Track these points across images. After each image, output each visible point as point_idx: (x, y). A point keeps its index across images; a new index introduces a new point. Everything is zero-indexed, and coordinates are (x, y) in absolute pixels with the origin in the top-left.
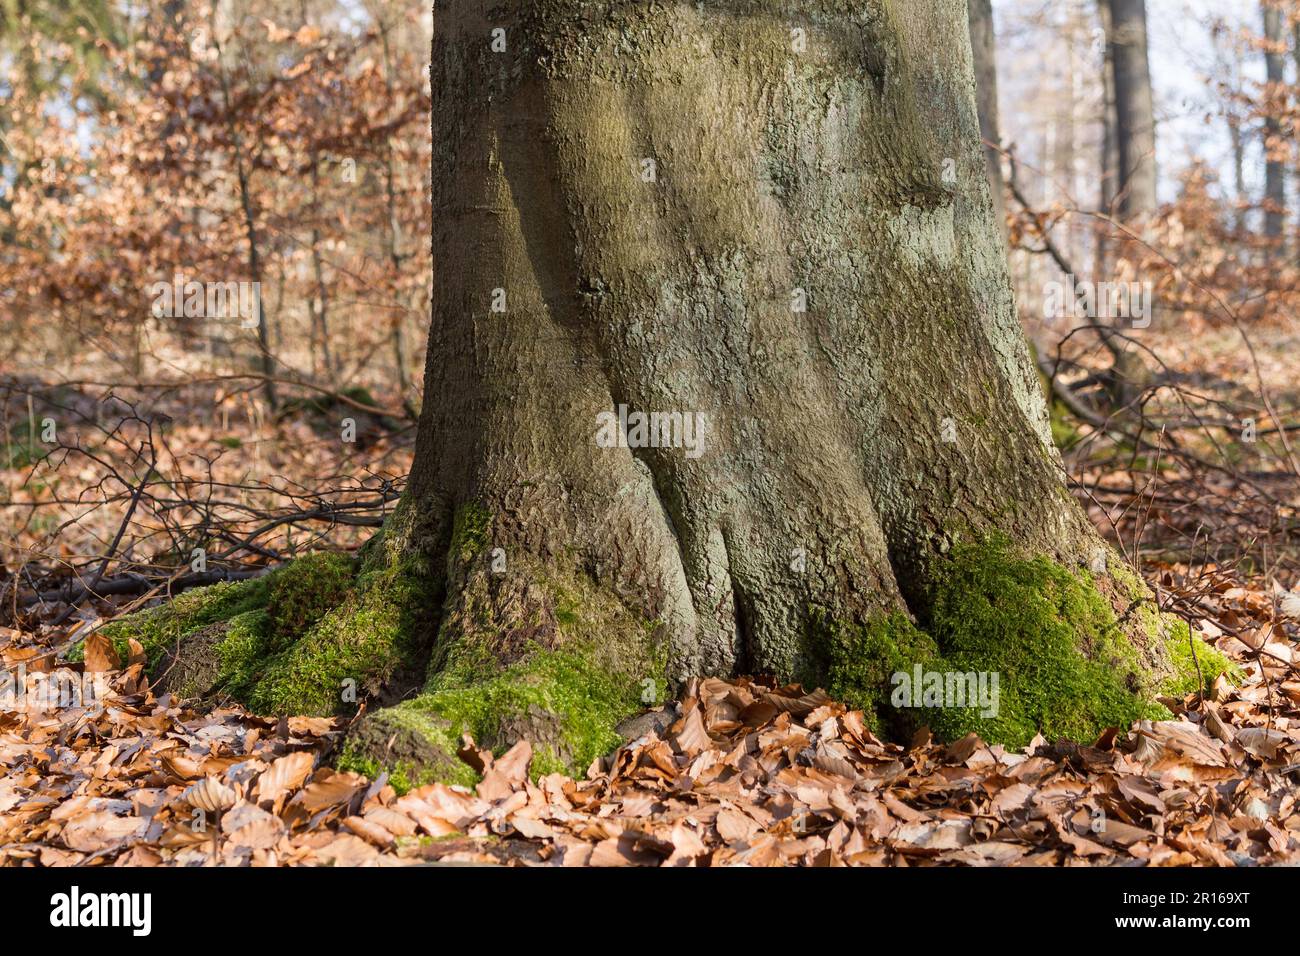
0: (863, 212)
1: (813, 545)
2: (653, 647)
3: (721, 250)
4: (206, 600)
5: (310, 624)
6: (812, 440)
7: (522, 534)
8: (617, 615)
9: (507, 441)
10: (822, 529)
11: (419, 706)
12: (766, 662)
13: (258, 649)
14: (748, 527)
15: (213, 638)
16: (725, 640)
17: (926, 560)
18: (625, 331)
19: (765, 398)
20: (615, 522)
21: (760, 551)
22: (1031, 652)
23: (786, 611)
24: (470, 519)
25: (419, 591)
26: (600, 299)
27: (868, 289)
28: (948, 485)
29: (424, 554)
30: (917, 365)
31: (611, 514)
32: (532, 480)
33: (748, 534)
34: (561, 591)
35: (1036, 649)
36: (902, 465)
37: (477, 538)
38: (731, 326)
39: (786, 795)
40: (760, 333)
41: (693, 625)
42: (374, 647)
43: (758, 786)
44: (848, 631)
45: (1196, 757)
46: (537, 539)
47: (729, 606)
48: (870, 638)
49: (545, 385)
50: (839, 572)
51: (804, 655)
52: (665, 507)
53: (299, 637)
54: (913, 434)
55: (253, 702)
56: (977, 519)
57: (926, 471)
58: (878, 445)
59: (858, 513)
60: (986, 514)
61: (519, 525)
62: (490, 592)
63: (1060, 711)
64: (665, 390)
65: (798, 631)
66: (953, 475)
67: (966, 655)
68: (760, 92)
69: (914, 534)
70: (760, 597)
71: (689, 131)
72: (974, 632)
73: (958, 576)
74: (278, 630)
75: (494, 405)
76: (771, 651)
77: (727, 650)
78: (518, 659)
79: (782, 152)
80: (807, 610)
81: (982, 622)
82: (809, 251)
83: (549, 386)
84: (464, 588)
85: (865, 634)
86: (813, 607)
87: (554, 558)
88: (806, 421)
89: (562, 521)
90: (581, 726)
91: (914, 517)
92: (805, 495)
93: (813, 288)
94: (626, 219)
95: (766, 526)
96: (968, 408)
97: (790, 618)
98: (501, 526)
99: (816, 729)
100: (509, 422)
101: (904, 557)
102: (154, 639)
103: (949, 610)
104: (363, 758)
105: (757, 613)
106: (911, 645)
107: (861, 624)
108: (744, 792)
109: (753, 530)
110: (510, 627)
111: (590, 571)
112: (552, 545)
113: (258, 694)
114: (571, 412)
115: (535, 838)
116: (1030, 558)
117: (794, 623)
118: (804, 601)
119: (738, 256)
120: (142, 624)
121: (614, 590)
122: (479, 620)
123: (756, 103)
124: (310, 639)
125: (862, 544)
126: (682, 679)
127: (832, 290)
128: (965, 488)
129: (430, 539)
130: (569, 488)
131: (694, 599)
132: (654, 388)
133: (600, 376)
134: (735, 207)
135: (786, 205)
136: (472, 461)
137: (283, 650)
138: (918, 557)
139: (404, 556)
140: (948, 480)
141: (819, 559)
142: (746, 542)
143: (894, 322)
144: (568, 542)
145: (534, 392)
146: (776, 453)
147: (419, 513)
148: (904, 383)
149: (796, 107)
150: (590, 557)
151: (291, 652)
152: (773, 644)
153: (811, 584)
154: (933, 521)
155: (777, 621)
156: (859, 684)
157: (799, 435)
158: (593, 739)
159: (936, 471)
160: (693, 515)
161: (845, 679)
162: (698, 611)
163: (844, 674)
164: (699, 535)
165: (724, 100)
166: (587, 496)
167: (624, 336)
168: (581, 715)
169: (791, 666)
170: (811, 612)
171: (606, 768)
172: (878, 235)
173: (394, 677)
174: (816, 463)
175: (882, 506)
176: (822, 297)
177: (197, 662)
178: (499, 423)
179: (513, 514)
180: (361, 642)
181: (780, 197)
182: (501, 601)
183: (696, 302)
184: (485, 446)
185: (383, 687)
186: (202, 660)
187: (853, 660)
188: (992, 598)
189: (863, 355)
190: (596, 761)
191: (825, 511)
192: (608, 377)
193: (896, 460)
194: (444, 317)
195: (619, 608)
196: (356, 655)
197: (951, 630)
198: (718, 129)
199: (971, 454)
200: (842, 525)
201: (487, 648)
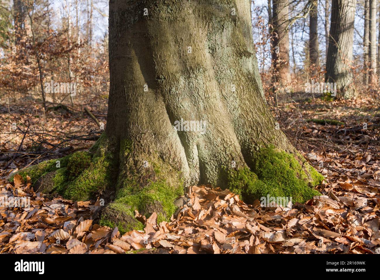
0: (233, 58)
1: (222, 149)
2: (180, 179)
3: (197, 68)
4: (48, 165)
5: (80, 173)
6: (221, 120)
7: (143, 148)
8: (170, 170)
9: (136, 121)
10: (225, 145)
11: (121, 202)
12: (209, 181)
13: (65, 180)
14: (204, 144)
15: (51, 176)
16: (197, 175)
17: (252, 153)
18: (170, 90)
19: (209, 109)
20: (168, 144)
21: (207, 151)
22: (284, 178)
23: (214, 167)
24: (126, 143)
25: (112, 163)
26: (163, 81)
27: (235, 79)
28: (257, 132)
29: (112, 153)
30: (248, 99)
31: (167, 141)
32: (144, 132)
33: (204, 146)
34: (155, 164)
35: (286, 177)
36: (245, 127)
37: (129, 149)
38: (200, 89)
39: (229, 224)
40: (207, 91)
41: (189, 171)
42: (100, 180)
43: (220, 221)
44: (233, 172)
45: (333, 206)
46: (147, 149)
47: (198, 166)
48: (239, 174)
49: (147, 105)
50: (230, 156)
51: (220, 179)
52: (180, 139)
53: (77, 176)
54: (248, 118)
55: (65, 196)
56: (266, 141)
57: (251, 128)
58: (238, 121)
59: (233, 140)
60: (268, 140)
61: (142, 145)
62: (134, 164)
63: (295, 194)
64: (182, 107)
65: (218, 172)
66: (259, 129)
67: (266, 179)
68: (206, 24)
69: (249, 145)
70: (207, 163)
71: (187, 34)
72: (268, 173)
73: (262, 157)
74: (71, 174)
75: (132, 111)
76: (210, 178)
77: (197, 177)
78: (146, 185)
79: (212, 41)
80: (221, 167)
81: (270, 170)
82: (219, 68)
83: (148, 106)
84: (126, 163)
85: (238, 174)
86: (222, 166)
87: (152, 154)
88: (219, 115)
89: (153, 144)
90: (167, 205)
91: (249, 141)
92: (220, 135)
93: (220, 78)
94: (170, 59)
95: (209, 144)
96: (261, 111)
97: (216, 169)
98: (136, 146)
99: (228, 201)
100: (136, 116)
101: (246, 151)
102: (34, 176)
103: (260, 166)
104: (108, 221)
105: (206, 168)
106: (251, 176)
107: (237, 171)
108: (216, 223)
109: (205, 145)
110: (142, 175)
111: (162, 158)
112: (151, 150)
113: (66, 193)
114: (155, 113)
115: (167, 247)
116: (280, 151)
117: (217, 170)
118: (220, 164)
119: (201, 69)
120: (30, 171)
121: (169, 163)
122: (132, 173)
123: (205, 27)
124: (81, 178)
125: (235, 148)
126: (186, 186)
127: (226, 79)
128: (262, 133)
129: (114, 148)
130: (155, 134)
131: (189, 164)
132: (179, 106)
133: (163, 103)
134: (200, 56)
135: (213, 56)
136: (126, 127)
137: (73, 181)
138: (250, 152)
139: (106, 153)
140: (257, 131)
141: (224, 153)
142: (203, 148)
143: (242, 88)
144: (155, 149)
145: (143, 107)
146: (212, 124)
147: (110, 141)
148: (245, 104)
149: (215, 29)
150: (162, 154)
151: (75, 181)
152: (211, 176)
153: (222, 160)
154: (254, 142)
155: (212, 170)
156: (237, 187)
157: (218, 119)
158: (171, 209)
159: (254, 128)
160: (189, 141)
161: (233, 186)
162: (190, 167)
163: (233, 185)
164: (191, 147)
165: (196, 26)
166: (160, 136)
167: (170, 92)
168: (166, 201)
169: (215, 182)
170: (222, 167)
171: (175, 217)
172: (237, 64)
173: (106, 188)
174: (222, 126)
175: (239, 138)
176: (223, 81)
177: (47, 183)
178: (133, 116)
179: (139, 142)
180: (96, 178)
181: (211, 53)
182: (138, 167)
183: (190, 82)
184: (130, 122)
185: (103, 192)
186: (49, 183)
187: (235, 181)
188: (272, 163)
189: (234, 97)
190: (173, 215)
191: (225, 140)
192: (165, 103)
193: (243, 125)
194: (116, 87)
195: (171, 168)
196: (95, 182)
197: (261, 172)
198: (195, 34)
199: (263, 123)
200: (230, 143)
201: (136, 181)
